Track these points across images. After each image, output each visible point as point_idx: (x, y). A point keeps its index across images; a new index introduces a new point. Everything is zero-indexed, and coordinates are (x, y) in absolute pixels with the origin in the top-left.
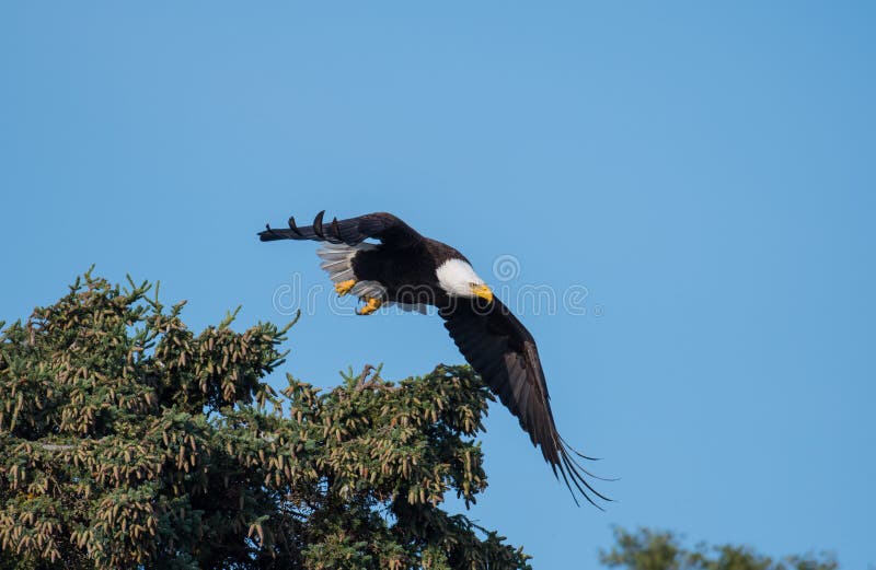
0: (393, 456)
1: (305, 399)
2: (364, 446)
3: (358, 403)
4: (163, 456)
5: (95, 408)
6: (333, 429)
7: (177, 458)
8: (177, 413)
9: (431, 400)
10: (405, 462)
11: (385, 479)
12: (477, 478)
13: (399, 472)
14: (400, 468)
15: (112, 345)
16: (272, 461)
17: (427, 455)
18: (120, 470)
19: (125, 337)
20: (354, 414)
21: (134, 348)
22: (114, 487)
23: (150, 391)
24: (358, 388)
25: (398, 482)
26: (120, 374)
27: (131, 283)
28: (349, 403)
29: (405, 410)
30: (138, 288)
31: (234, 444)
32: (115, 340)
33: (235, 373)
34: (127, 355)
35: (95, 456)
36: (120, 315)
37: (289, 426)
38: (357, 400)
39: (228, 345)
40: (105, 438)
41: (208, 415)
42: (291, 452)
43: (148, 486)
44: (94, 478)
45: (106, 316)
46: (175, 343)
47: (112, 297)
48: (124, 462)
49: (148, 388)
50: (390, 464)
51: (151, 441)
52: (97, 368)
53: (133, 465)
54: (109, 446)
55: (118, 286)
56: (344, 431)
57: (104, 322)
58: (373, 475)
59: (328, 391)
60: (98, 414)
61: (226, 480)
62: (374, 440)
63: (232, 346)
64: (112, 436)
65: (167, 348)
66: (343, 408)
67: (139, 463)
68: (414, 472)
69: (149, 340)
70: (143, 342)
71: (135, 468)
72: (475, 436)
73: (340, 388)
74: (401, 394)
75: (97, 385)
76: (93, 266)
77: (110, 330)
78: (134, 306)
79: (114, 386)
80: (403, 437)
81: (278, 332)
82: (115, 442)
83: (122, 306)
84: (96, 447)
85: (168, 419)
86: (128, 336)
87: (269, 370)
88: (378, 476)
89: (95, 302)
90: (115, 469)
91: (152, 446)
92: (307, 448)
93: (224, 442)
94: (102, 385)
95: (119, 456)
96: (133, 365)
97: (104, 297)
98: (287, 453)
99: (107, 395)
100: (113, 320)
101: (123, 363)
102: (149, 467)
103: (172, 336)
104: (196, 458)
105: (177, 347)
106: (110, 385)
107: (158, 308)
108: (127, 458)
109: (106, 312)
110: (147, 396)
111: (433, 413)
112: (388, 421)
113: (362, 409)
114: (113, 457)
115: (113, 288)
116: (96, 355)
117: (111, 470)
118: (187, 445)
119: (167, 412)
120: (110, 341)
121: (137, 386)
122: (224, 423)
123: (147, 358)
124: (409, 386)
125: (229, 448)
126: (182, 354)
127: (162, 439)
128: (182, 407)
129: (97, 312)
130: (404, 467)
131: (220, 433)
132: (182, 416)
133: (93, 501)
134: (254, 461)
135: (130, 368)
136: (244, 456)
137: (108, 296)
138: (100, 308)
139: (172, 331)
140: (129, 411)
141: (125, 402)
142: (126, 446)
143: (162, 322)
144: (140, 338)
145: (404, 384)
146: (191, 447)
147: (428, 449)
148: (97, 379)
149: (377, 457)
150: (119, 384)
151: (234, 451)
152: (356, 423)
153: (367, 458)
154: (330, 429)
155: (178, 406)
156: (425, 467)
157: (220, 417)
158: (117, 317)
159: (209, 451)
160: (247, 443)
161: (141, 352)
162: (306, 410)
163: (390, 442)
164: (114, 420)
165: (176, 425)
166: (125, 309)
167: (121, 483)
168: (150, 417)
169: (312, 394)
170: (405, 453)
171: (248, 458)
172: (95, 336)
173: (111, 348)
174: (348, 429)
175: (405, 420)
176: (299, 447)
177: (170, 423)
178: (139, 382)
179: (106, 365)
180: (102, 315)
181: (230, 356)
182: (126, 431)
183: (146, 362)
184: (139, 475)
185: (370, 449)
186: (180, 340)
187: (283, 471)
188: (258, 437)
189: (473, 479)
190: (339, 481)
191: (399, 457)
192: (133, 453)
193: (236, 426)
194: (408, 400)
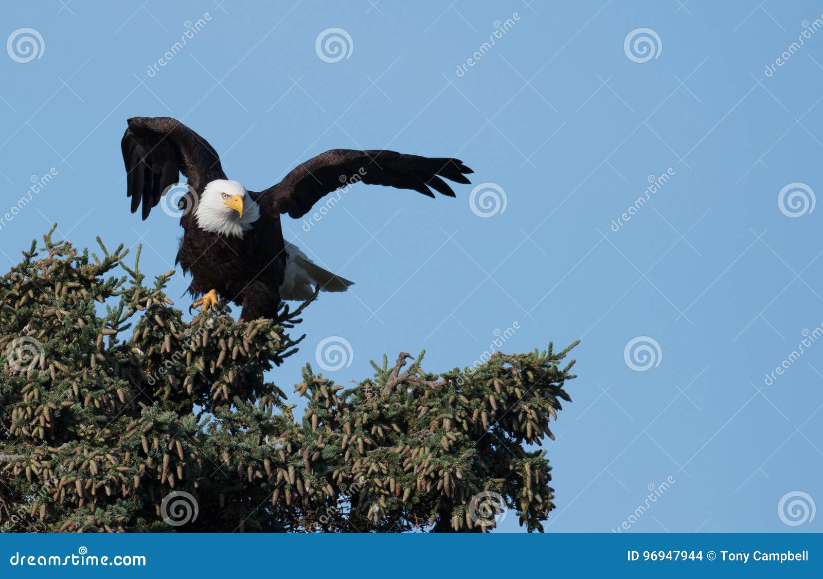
0: (432, 467)
1: (322, 399)
2: (395, 455)
3: (387, 406)
4: (142, 467)
5: (55, 407)
6: (354, 437)
7: (159, 469)
8: (159, 412)
9: (482, 397)
10: (446, 474)
11: (421, 497)
12: (538, 497)
13: (438, 488)
14: (440, 482)
15: (76, 327)
16: (280, 474)
17: (475, 467)
18: (83, 484)
19: (93, 317)
20: (382, 419)
21: (104, 331)
22: (76, 506)
23: (123, 386)
24: (390, 383)
25: (438, 500)
26: (87, 364)
27: (103, 248)
28: (375, 405)
29: (448, 412)
30: (111, 253)
31: (231, 451)
32: (80, 321)
33: (230, 374)
34: (95, 339)
35: (53, 468)
36: (88, 287)
37: (300, 432)
38: (386, 402)
39: (226, 338)
40: (65, 445)
41: (199, 416)
42: (305, 461)
43: (121, 505)
44: (51, 495)
45: (69, 290)
46: (157, 323)
47: (78, 265)
48: (88, 475)
49: (121, 382)
50: (427, 477)
51: (125, 448)
52: (58, 357)
53: (101, 479)
54: (71, 455)
55: (86, 252)
56: (368, 441)
57: (67, 298)
58: (407, 492)
59: (354, 386)
60: (57, 415)
61: (222, 498)
62: (408, 447)
63: (231, 340)
64: (75, 442)
65: (147, 329)
66: (367, 411)
67: (109, 476)
68: (458, 488)
69: (124, 320)
70: (116, 321)
71: (104, 482)
72: (540, 444)
73: (369, 382)
74: (444, 390)
75: (56, 378)
76: (56, 226)
77: (75, 308)
78: (106, 277)
79: (78, 379)
80: (444, 443)
81: (290, 312)
82: (78, 449)
83: (91, 277)
84: (53, 456)
85: (148, 419)
86: (97, 316)
87: (278, 361)
88: (412, 493)
89: (56, 272)
90: (78, 483)
91: (127, 454)
92: (324, 456)
93: (218, 450)
94: (63, 378)
95: (83, 466)
96: (102, 351)
97: (68, 265)
98: (299, 464)
99: (70, 391)
100: (79, 295)
101: (91, 350)
102: (121, 482)
103: (154, 314)
104: (184, 469)
105: (160, 328)
106: (73, 378)
107: (138, 278)
108: (94, 469)
109: (71, 284)
110: (120, 392)
111: (484, 415)
112: (427, 424)
113: (392, 413)
114: (76, 468)
115: (80, 254)
116: (56, 340)
117: (73, 484)
118: (173, 453)
119: (146, 411)
120: (75, 321)
121: (107, 379)
122: (219, 427)
123: (121, 343)
124: (454, 379)
125: (225, 458)
126: (167, 338)
127: (141, 445)
128: (165, 406)
129: (58, 285)
130: (445, 482)
131: (214, 438)
132: (166, 416)
133: (50, 525)
134: (258, 474)
135: (100, 356)
136: (245, 468)
137: (74, 265)
138: (63, 280)
139: (154, 308)
140: (97, 412)
141: (92, 400)
142: (91, 454)
143: (142, 295)
144: (113, 318)
145: (447, 378)
146: (177, 455)
147: (475, 459)
148: (56, 370)
149: (412, 469)
150: (85, 378)
151: (231, 461)
152: (384, 431)
153: (400, 470)
154: (349, 439)
155: (161, 404)
156: (473, 481)
157: (213, 419)
158: (84, 292)
159: (199, 460)
160: (248, 450)
161: (113, 336)
162: (323, 412)
163: (427, 449)
164: (78, 423)
165: (158, 428)
166: (95, 281)
167: (86, 501)
168: (124, 418)
169: (331, 393)
170: (446, 464)
171: (250, 470)
172: (55, 316)
173: (75, 330)
174: (374, 437)
175: (447, 423)
176: (315, 455)
177: (150, 424)
178: (110, 375)
179: (67, 353)
180: (64, 289)
181: (229, 352)
182: (92, 435)
183: (119, 348)
184: (108, 491)
185: (403, 460)
186: (163, 319)
187: (295, 486)
188: (262, 442)
189: (534, 499)
190: (365, 499)
191: (440, 468)
192: (100, 463)
193: (233, 431)
194: (452, 398)
